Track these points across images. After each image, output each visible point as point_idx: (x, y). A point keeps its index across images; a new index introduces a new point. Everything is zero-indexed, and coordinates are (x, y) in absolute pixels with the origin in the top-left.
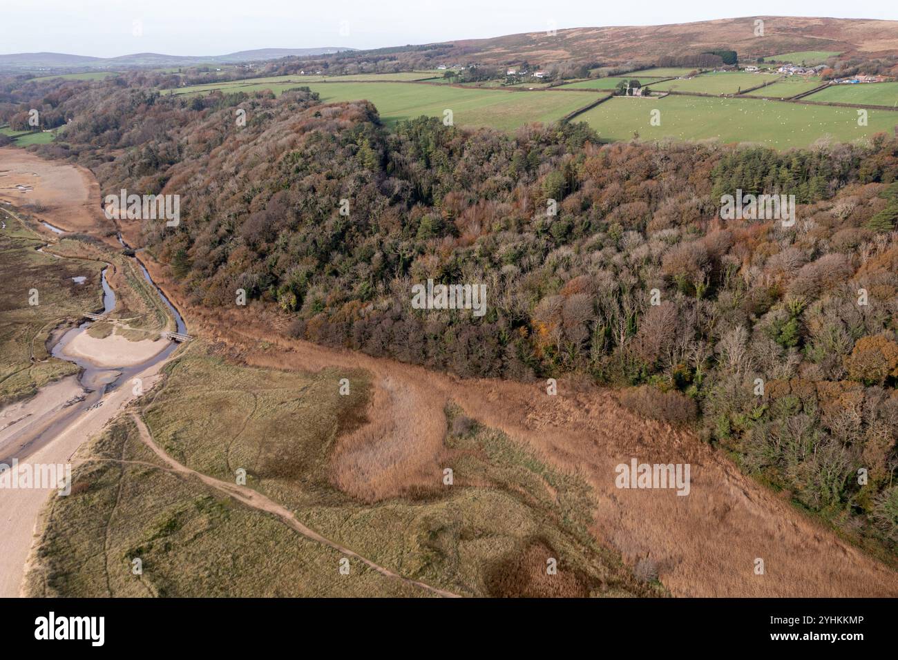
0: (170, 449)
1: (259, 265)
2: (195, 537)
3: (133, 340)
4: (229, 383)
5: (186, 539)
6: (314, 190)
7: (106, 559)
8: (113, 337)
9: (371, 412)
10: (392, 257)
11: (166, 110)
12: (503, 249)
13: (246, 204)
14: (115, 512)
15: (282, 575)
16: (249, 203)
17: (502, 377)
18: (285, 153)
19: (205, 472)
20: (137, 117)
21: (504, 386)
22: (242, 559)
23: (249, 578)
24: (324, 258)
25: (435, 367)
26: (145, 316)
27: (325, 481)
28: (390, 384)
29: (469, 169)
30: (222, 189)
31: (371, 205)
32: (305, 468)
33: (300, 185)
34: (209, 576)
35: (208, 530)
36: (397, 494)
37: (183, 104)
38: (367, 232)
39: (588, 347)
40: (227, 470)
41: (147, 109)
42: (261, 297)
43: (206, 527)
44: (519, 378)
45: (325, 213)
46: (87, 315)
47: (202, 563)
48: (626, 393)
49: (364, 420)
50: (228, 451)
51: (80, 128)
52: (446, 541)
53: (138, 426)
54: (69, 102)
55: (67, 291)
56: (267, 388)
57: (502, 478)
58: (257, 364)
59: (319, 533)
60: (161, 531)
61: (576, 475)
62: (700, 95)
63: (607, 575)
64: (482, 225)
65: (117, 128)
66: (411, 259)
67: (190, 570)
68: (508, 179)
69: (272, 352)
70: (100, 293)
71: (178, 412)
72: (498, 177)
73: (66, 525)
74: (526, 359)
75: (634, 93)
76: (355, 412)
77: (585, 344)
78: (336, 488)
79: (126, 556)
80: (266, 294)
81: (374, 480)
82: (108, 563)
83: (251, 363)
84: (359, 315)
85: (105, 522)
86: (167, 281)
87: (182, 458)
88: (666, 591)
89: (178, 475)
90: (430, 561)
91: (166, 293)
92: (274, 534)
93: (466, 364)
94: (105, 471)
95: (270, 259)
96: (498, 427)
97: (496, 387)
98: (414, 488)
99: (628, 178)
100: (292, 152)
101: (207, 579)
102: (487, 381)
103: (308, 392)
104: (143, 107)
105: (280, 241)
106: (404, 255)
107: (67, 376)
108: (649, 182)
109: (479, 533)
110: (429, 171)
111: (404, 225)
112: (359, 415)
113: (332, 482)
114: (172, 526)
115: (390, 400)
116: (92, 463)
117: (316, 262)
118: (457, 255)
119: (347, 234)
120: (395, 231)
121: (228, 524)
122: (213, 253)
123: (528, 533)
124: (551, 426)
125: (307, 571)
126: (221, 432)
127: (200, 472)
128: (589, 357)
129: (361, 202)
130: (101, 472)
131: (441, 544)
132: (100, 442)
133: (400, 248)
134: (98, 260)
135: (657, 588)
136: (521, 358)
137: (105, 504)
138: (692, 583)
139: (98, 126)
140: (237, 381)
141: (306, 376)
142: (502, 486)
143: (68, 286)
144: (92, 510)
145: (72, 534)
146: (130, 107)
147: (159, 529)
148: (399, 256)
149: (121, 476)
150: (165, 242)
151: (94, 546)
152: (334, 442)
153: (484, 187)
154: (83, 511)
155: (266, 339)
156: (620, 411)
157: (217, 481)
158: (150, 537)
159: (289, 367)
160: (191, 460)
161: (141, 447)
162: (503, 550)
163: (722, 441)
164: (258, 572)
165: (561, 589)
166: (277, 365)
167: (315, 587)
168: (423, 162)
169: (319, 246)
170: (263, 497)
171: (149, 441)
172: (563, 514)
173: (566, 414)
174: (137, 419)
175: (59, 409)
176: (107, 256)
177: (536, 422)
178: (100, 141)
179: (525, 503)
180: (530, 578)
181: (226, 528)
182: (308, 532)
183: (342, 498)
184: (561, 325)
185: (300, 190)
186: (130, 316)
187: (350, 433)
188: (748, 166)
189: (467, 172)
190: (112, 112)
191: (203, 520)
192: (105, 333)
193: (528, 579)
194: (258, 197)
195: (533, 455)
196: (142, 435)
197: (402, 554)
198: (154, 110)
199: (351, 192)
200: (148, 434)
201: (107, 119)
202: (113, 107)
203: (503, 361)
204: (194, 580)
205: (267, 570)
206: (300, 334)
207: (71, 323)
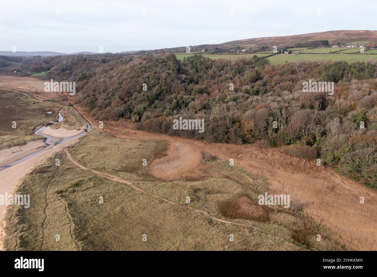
0: (79, 162)
1: (124, 105)
2: (87, 189)
3: (69, 130)
4: (108, 142)
5: (83, 189)
6: (149, 78)
7: (46, 194)
8: (61, 129)
9: (168, 152)
10: (180, 102)
11: (91, 63)
12: (228, 97)
13: (120, 85)
14: (53, 180)
15: (125, 203)
16: (121, 85)
17: (227, 142)
18: (137, 67)
19: (94, 169)
20: (80, 65)
21: (228, 146)
22: (107, 196)
23: (109, 203)
24: (152, 102)
25: (198, 139)
26: (75, 123)
27: (147, 173)
28: (178, 144)
29: (215, 72)
30: (111, 81)
31: (172, 83)
32: (138, 169)
33: (143, 76)
34: (91, 201)
35: (93, 187)
36: (179, 178)
37: (98, 61)
38: (170, 94)
39: (266, 130)
40: (104, 168)
41: (83, 63)
42: (124, 117)
43: (92, 186)
44: (235, 143)
45: (153, 87)
46: (51, 122)
47: (89, 197)
48: (284, 148)
49: (166, 155)
50: (105, 163)
51: (56, 70)
52: (201, 194)
53: (67, 154)
54: (53, 62)
55: (44, 116)
56: (124, 144)
57: (227, 175)
58: (120, 137)
59: (143, 190)
60: (72, 186)
61: (262, 175)
62: (313, 53)
63: (277, 208)
64: (220, 91)
65: (71, 70)
66: (189, 102)
67: (83, 199)
68: (231, 76)
69: (127, 134)
70: (58, 116)
71: (85, 150)
72: (227, 75)
73: (31, 182)
74: (239, 135)
75: (285, 53)
76: (162, 152)
77: (265, 129)
78: (151, 176)
79: (55, 193)
80: (126, 116)
81: (168, 173)
82: (47, 195)
83: (118, 137)
84: (165, 120)
85: (48, 183)
86: (85, 113)
87: (85, 164)
88: (306, 214)
89: (82, 170)
90: (193, 199)
91: (84, 117)
92: (122, 189)
93: (212, 137)
94: (50, 167)
95: (128, 103)
96: (226, 158)
97: (225, 146)
98: (187, 177)
99: (283, 74)
100: (140, 66)
101: (91, 202)
102: (221, 144)
103: (142, 146)
104: (82, 62)
105: (133, 97)
106: (186, 101)
107: (39, 139)
108: (292, 75)
109: (216, 192)
110: (197, 73)
111: (186, 90)
112: (164, 153)
113: (150, 173)
114: (77, 185)
115: (177, 149)
116: (45, 164)
117: (148, 103)
118: (208, 100)
119: (162, 94)
120: (182, 93)
121: (102, 185)
122: (105, 102)
123: (239, 193)
124: (250, 158)
125: (136, 201)
126: (102, 157)
127: (92, 169)
128: (267, 133)
129: (168, 82)
130: (49, 167)
131: (199, 195)
132: (50, 158)
133: (184, 98)
134: (58, 107)
135: (302, 213)
136: (237, 134)
137: (49, 177)
138: (319, 211)
139: (64, 69)
140: (111, 142)
141: (141, 142)
142: (228, 177)
143: (44, 114)
144: (43, 179)
145: (33, 186)
146: (77, 62)
147: (71, 185)
148: (184, 102)
149: (57, 169)
150: (86, 100)
151: (42, 189)
152: (152, 161)
153: (221, 79)
154: (39, 179)
155: (125, 130)
156: (282, 154)
157: (99, 172)
158: (67, 187)
159: (134, 139)
160: (88, 165)
161: (67, 161)
162: (228, 198)
163: (330, 164)
164: (114, 201)
165: (255, 212)
166: (129, 138)
167: (139, 207)
168: (195, 70)
169: (150, 98)
170: (119, 178)
171: (71, 159)
172: (256, 187)
173: (256, 155)
174: (67, 152)
175: (34, 149)
176: (61, 106)
177: (243, 157)
178: (64, 74)
179: (238, 183)
180: (240, 208)
181: (101, 187)
182: (138, 189)
183: (154, 179)
184: (254, 121)
185: (143, 78)
186: (68, 123)
187: (159, 159)
188: (336, 67)
189: (213, 74)
190: (69, 64)
191: (92, 184)
192: (57, 127)
193: (239, 208)
194: (125, 82)
195: (242, 168)
196: (68, 157)
197: (180, 197)
198: (86, 63)
199: (164, 78)
200: (71, 157)
201: (67, 66)
202: (70, 62)
203: (228, 136)
204: (84, 202)
205: (118, 201)
206: (140, 128)
207: (44, 125)
